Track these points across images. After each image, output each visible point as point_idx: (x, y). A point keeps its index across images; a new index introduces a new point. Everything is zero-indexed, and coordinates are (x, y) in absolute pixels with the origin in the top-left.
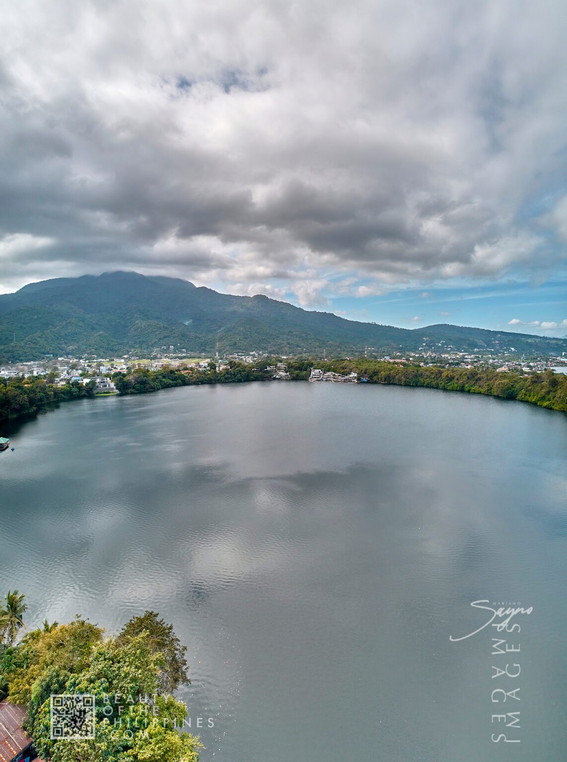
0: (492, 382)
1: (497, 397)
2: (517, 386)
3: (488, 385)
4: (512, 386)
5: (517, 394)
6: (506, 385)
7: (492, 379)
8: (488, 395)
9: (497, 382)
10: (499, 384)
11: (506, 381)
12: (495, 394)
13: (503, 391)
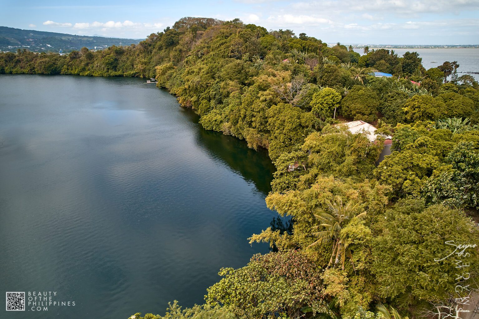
0: (33, 62)
1: (42, 74)
2: (59, 63)
3: (30, 65)
4: (54, 63)
5: (61, 70)
6: (48, 63)
7: (33, 59)
8: (32, 74)
9: (39, 61)
10: (41, 63)
11: (47, 59)
12: (40, 72)
13: (46, 69)
